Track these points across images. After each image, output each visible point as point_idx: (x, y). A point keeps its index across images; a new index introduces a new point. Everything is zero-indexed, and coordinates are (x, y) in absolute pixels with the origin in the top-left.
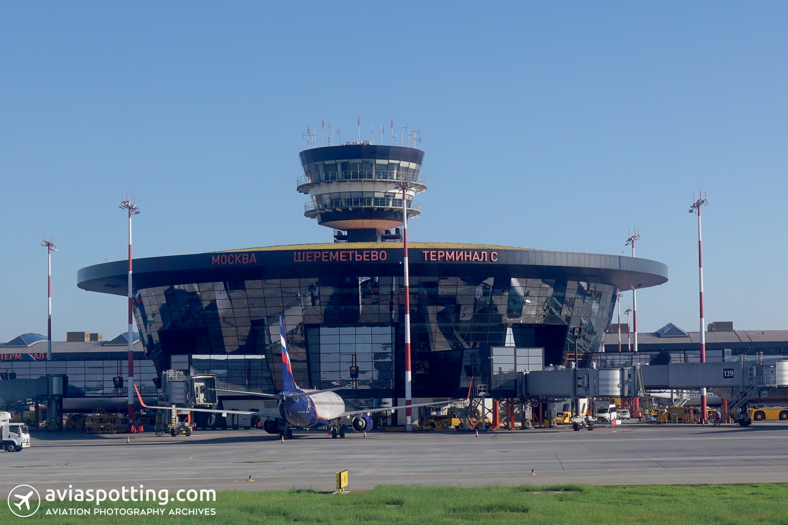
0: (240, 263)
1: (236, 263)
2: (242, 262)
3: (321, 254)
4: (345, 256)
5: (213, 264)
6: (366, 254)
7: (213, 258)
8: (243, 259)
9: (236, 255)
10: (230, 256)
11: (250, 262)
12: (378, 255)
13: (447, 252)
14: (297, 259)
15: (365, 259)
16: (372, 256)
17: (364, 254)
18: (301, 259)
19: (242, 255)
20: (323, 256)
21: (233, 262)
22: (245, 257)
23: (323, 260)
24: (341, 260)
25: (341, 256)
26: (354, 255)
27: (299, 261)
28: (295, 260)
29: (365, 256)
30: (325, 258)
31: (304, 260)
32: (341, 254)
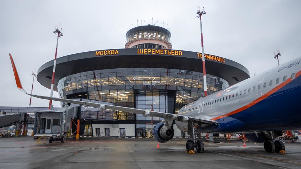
0: (110, 54)
1: (108, 54)
2: (111, 53)
3: (151, 50)
4: (163, 52)
5: (96, 55)
6: (173, 52)
7: (96, 52)
8: (112, 52)
9: (108, 51)
10: (105, 51)
11: (115, 54)
12: (178, 53)
13: (207, 55)
14: (139, 52)
15: (172, 54)
16: (176, 53)
17: (172, 52)
18: (141, 52)
19: (111, 51)
20: (152, 51)
21: (106, 54)
22: (113, 51)
23: (152, 53)
24: (161, 53)
25: (161, 52)
26: (167, 52)
27: (140, 53)
28: (138, 53)
29: (172, 53)
30: (153, 52)
31: (142, 53)
32: (161, 51)
